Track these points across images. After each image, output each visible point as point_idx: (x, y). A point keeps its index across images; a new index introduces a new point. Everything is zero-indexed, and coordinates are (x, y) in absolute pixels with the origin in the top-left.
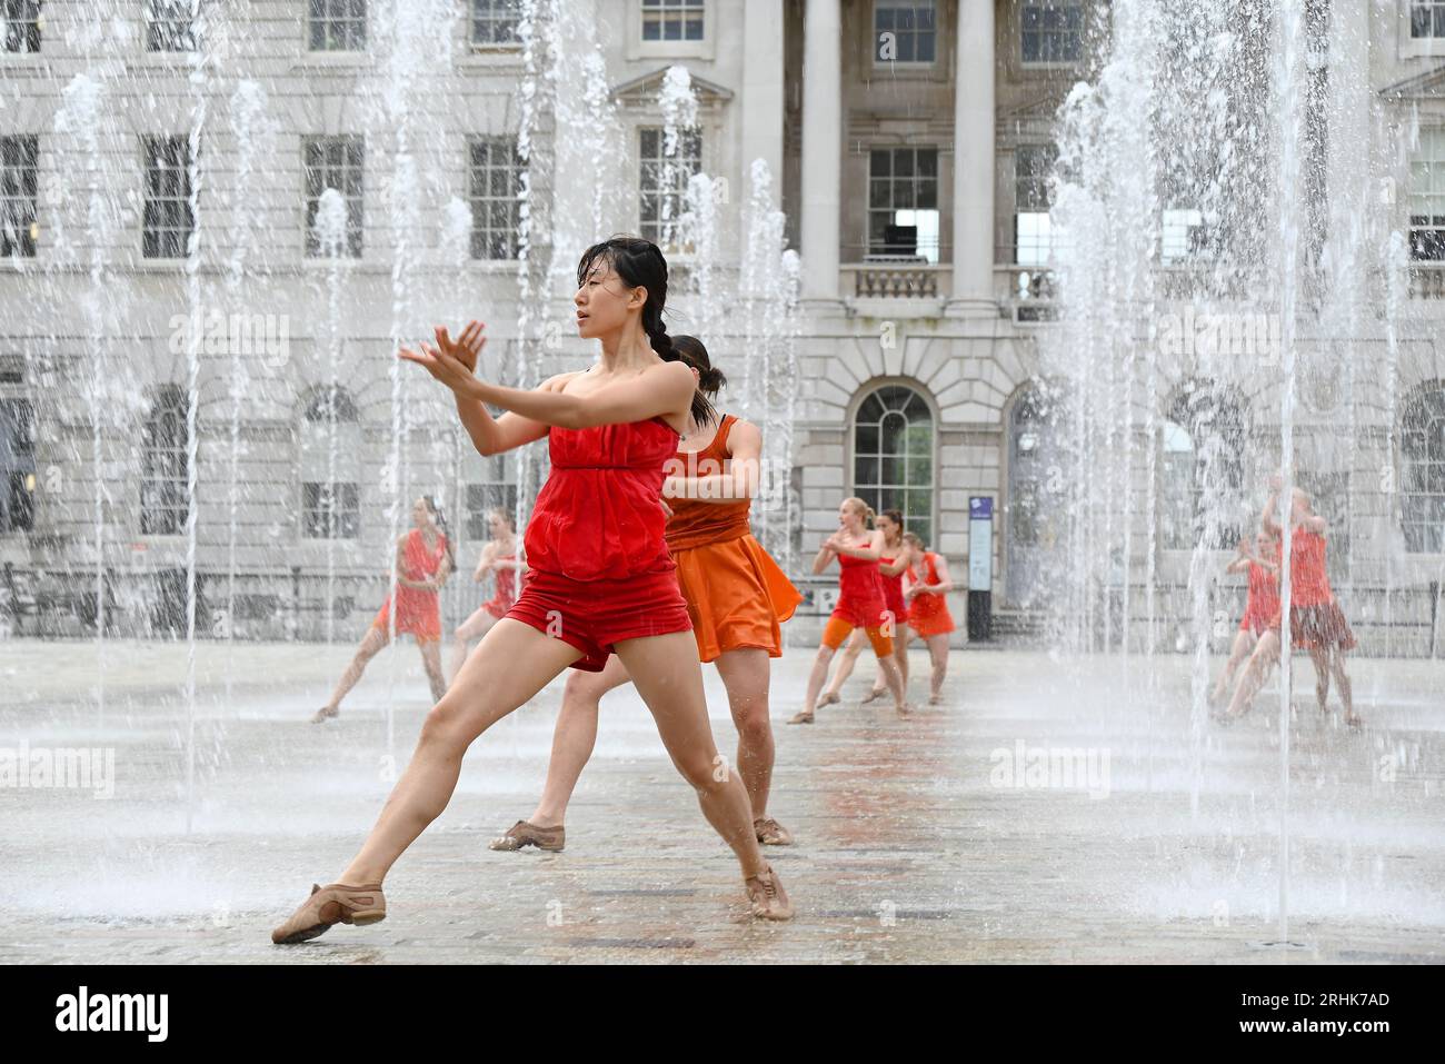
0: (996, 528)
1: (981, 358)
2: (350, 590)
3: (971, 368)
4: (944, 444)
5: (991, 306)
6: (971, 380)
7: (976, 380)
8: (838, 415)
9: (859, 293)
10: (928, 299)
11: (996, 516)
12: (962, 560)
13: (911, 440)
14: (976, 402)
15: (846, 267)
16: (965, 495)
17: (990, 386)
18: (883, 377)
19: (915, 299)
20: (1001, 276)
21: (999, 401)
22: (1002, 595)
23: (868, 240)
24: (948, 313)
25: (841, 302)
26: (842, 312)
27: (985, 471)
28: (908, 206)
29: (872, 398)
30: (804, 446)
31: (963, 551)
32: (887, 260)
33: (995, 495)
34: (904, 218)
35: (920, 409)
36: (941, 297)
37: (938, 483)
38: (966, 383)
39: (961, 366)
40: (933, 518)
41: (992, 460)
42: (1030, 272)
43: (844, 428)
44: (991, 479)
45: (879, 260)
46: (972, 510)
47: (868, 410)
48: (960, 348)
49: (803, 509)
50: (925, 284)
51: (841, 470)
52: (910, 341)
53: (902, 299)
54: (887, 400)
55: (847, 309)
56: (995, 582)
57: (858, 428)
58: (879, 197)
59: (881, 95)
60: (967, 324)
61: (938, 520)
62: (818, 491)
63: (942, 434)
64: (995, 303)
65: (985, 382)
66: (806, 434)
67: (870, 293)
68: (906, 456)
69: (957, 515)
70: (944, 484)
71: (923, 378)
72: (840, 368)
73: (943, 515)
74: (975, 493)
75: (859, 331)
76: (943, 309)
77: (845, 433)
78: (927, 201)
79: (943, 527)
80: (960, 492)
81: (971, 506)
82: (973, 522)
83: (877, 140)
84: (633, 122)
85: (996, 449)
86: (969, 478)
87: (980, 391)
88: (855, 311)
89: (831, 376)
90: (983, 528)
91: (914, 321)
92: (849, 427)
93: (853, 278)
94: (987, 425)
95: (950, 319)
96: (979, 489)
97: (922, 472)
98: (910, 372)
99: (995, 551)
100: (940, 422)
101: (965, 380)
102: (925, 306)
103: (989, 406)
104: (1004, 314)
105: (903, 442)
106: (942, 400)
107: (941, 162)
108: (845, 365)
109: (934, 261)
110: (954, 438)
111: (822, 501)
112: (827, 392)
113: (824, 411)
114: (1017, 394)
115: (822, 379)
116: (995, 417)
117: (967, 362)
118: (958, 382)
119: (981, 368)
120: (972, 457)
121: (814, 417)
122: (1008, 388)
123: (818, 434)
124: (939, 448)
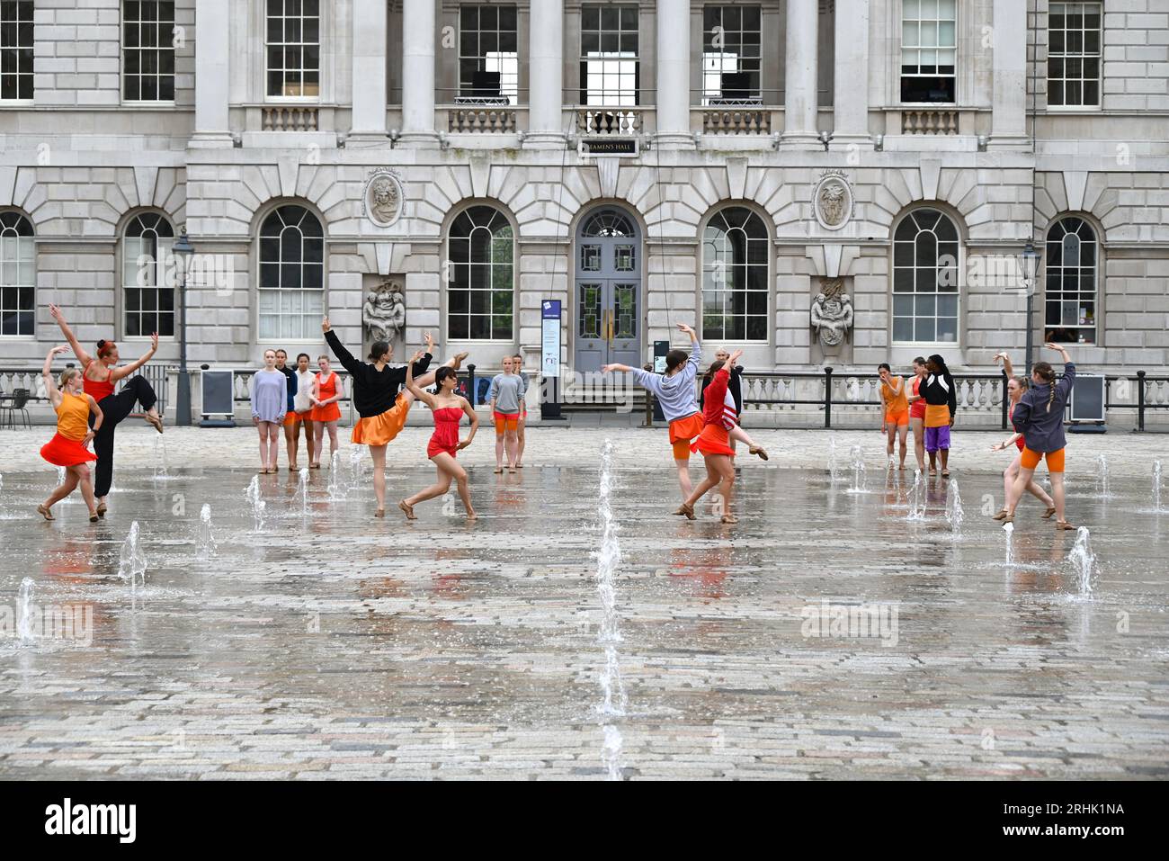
0: (565, 322)
1: (553, 183)
3: (544, 191)
4: (522, 254)
5: (560, 139)
6: (545, 201)
7: (549, 201)
8: (434, 231)
9: (451, 129)
10: (508, 134)
11: (564, 314)
12: (537, 352)
13: (494, 250)
14: (548, 219)
15: (440, 107)
16: (540, 296)
17: (560, 206)
18: (472, 198)
19: (498, 134)
20: (568, 116)
21: (567, 218)
23: (459, 83)
24: (525, 146)
25: (436, 136)
26: (438, 145)
27: (557, 276)
29: (462, 215)
30: (407, 256)
31: (538, 344)
32: (474, 101)
33: (564, 297)
34: (491, 62)
35: (503, 225)
36: (520, 132)
37: (518, 287)
38: (541, 203)
39: (536, 188)
40: (514, 315)
41: (561, 267)
42: (593, 111)
43: (440, 241)
44: (562, 282)
45: (468, 101)
46: (543, 311)
47: (458, 227)
48: (536, 174)
49: (405, 309)
50: (506, 121)
51: (437, 276)
52: (494, 168)
53: (487, 133)
54: (476, 218)
55: (441, 142)
57: (451, 241)
60: (541, 154)
61: (518, 316)
62: (419, 293)
63: (521, 245)
64: (563, 137)
65: (556, 203)
66: (409, 246)
67: (460, 129)
68: (491, 264)
69: (534, 312)
70: (522, 288)
71: (504, 199)
72: (436, 190)
73: (522, 313)
74: (547, 296)
75: (452, 160)
76: (522, 142)
77: (440, 246)
78: (507, 46)
79: (522, 323)
80: (534, 294)
81: (543, 307)
82: (544, 320)
85: (564, 257)
86: (544, 282)
87: (552, 210)
88: (448, 144)
89: (427, 198)
90: (554, 325)
91: (496, 152)
92: (444, 240)
93: (446, 115)
94: (557, 238)
95: (526, 150)
96: (551, 293)
97: (505, 277)
98: (494, 194)
99: (564, 341)
100: (520, 236)
101: (540, 201)
102: (506, 139)
103: (559, 222)
104: (571, 147)
105: (489, 253)
106: (520, 218)
107: (519, 18)
108: (440, 189)
109: (514, 101)
110: (530, 250)
111: (423, 301)
112: (425, 211)
113: (423, 227)
114: (583, 212)
115: (421, 200)
116: (564, 231)
117: (541, 186)
118: (534, 202)
119: (553, 191)
120: (545, 265)
121: (415, 232)
122: (575, 207)
123: (418, 246)
124: (519, 257)
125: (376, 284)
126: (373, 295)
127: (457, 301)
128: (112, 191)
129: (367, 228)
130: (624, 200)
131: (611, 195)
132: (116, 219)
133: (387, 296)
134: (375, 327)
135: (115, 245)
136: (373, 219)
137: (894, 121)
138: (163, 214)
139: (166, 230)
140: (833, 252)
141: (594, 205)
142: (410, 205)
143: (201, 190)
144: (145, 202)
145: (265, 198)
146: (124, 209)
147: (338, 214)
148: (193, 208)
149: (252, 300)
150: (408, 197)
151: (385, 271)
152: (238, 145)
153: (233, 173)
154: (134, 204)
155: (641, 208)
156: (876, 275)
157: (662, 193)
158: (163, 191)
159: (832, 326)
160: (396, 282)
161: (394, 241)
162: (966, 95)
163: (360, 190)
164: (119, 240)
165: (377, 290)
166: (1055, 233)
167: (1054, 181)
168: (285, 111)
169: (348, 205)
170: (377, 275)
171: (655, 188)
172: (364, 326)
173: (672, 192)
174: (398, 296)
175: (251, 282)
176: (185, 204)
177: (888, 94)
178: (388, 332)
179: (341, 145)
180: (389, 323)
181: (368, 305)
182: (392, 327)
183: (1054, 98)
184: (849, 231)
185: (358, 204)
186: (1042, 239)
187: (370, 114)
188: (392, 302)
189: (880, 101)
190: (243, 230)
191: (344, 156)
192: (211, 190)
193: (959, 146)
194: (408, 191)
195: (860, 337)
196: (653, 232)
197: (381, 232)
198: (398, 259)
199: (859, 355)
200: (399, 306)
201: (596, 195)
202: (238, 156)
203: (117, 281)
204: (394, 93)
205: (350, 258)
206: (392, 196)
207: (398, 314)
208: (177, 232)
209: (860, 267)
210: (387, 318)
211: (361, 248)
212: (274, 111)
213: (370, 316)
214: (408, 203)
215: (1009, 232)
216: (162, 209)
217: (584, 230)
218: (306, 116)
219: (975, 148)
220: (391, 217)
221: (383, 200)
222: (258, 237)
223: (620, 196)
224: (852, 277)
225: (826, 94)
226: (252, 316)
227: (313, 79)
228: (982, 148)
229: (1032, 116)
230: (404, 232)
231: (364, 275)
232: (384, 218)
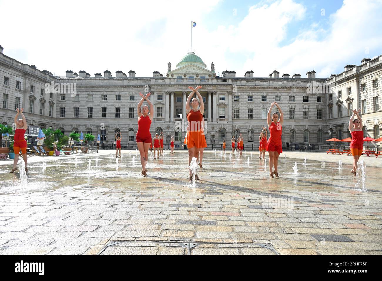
2: (133, 145)
4: (182, 133)
9: (175, 121)
15: (174, 119)
23: (176, 116)
28: (179, 113)
32: (178, 118)
34: (179, 114)
50: (181, 120)
53: (179, 121)
58: (177, 112)
59: (177, 105)
70: (182, 136)
78: (181, 113)
83: (177, 108)
84: (156, 106)
92: (174, 132)
107: (182, 110)
109: (181, 118)
112: (173, 129)
123: (172, 132)
127: (176, 138)
129: (167, 130)
137: (219, 120)
140: (213, 133)
145: (157, 127)
147: (164, 129)
151: (169, 135)
152: (154, 122)
153: (154, 125)
156: (217, 135)
159: (213, 140)
161: (169, 132)
162: (226, 117)
163: (166, 127)
166: (235, 131)
167: (235, 126)
168: (159, 119)
172: (166, 140)
177: (218, 117)
179: (164, 122)
183: (235, 117)
184: (214, 131)
186: (234, 132)
187: (167, 119)
189: (217, 118)
190: (154, 131)
191: (165, 123)
193: (225, 122)
194: (171, 127)
195: (215, 141)
199: (215, 143)
202: (154, 123)
204: (170, 117)
206: (169, 127)
207: (170, 139)
209: (216, 134)
211: (166, 132)
212: (158, 119)
215: (230, 131)
218: (161, 120)
219: (227, 122)
221: (168, 128)
224: (215, 135)
225: (212, 117)
227: (161, 116)
228: (227, 123)
229: (232, 120)
230: (170, 131)
231: (167, 135)
232: (168, 129)
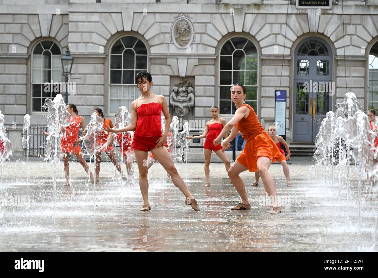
0: (288, 105)
1: (281, 24)
3: (276, 29)
4: (263, 65)
6: (276, 34)
7: (279, 34)
8: (212, 51)
11: (288, 99)
12: (272, 121)
13: (247, 63)
14: (278, 45)
16: (273, 90)
17: (285, 37)
18: (234, 33)
21: (289, 44)
22: (291, 137)
24: (265, 2)
27: (282, 78)
29: (228, 42)
30: (196, 66)
31: (273, 116)
33: (287, 90)
35: (252, 48)
37: (260, 84)
38: (274, 36)
39: (271, 27)
40: (258, 100)
41: (286, 73)
43: (215, 57)
44: (286, 82)
46: (276, 97)
47: (226, 48)
48: (271, 19)
49: (195, 96)
51: (213, 77)
52: (247, 15)
54: (236, 44)
56: (287, 131)
57: (221, 57)
60: (274, 7)
61: (260, 101)
62: (203, 87)
63: (262, 60)
65: (283, 35)
66: (197, 60)
68: (245, 71)
69: (269, 99)
70: (263, 84)
71: (253, 33)
72: (213, 28)
73: (262, 99)
74: (278, 89)
75: (222, 10)
77: (215, 60)
79: (263, 105)
80: (270, 88)
81: (276, 94)
82: (276, 102)
85: (287, 67)
86: (276, 82)
87: (281, 40)
88: (220, 1)
89: (208, 32)
90: (282, 106)
91: (248, 5)
92: (217, 57)
94: (284, 56)
95: (265, 5)
96: (280, 87)
97: (253, 78)
98: (247, 30)
99: (288, 116)
100: (261, 55)
101: (273, 34)
103: (284, 47)
104: (292, 3)
105: (244, 64)
106: (262, 44)
108: (215, 27)
110: (268, 62)
111: (205, 92)
112: (206, 39)
113: (205, 49)
114: (299, 41)
115: (204, 33)
116: (287, 52)
117: (274, 26)
118: (270, 35)
119: (281, 28)
120: (276, 71)
121: (201, 52)
122: (294, 38)
123: (202, 60)
124: (261, 67)
125: (178, 82)
126: (176, 88)
128: (26, 28)
129: (173, 49)
130: (323, 34)
131: (315, 30)
132: (28, 44)
133: (184, 89)
134: (177, 107)
135: (27, 59)
136: (176, 44)
138: (55, 42)
139: (56, 51)
141: (305, 37)
142: (198, 37)
143: (77, 27)
144: (45, 34)
145: (114, 32)
146: (32, 38)
147: (156, 41)
148: (72, 37)
149: (106, 91)
150: (197, 31)
151: (183, 74)
152: (99, 1)
153: (96, 17)
154: (38, 35)
155: (333, 38)
157: (345, 30)
158: (55, 28)
160: (190, 81)
161: (189, 57)
163: (169, 27)
164: (30, 56)
165: (178, 86)
169: (162, 36)
170: (178, 77)
171: (341, 27)
172: (171, 106)
173: (350, 29)
174: (190, 89)
175: (106, 80)
176: (68, 35)
178: (184, 110)
179: (158, 1)
180: (185, 104)
181: (173, 94)
182: (187, 107)
185: (168, 35)
188: (186, 92)
190: (101, 50)
191: (160, 8)
192: (82, 27)
194: (198, 28)
196: (339, 52)
197: (181, 52)
198: (191, 67)
200: (191, 95)
201: (306, 31)
202: (98, 7)
203: (28, 79)
205: (163, 67)
206: (188, 31)
207: (190, 99)
208: (63, 51)
210: (184, 102)
211: (170, 61)
213: (174, 100)
214: (197, 35)
216: (55, 38)
217: (299, 51)
220: (187, 43)
222: (110, 55)
223: (321, 31)
226: (106, 100)
230: (194, 52)
231: (171, 77)
232: (183, 43)
